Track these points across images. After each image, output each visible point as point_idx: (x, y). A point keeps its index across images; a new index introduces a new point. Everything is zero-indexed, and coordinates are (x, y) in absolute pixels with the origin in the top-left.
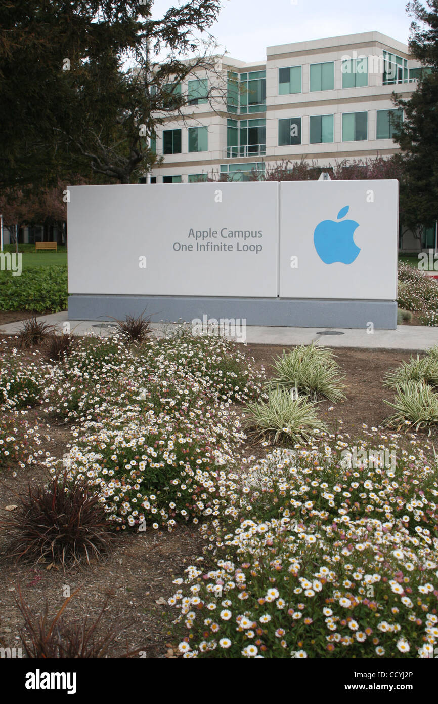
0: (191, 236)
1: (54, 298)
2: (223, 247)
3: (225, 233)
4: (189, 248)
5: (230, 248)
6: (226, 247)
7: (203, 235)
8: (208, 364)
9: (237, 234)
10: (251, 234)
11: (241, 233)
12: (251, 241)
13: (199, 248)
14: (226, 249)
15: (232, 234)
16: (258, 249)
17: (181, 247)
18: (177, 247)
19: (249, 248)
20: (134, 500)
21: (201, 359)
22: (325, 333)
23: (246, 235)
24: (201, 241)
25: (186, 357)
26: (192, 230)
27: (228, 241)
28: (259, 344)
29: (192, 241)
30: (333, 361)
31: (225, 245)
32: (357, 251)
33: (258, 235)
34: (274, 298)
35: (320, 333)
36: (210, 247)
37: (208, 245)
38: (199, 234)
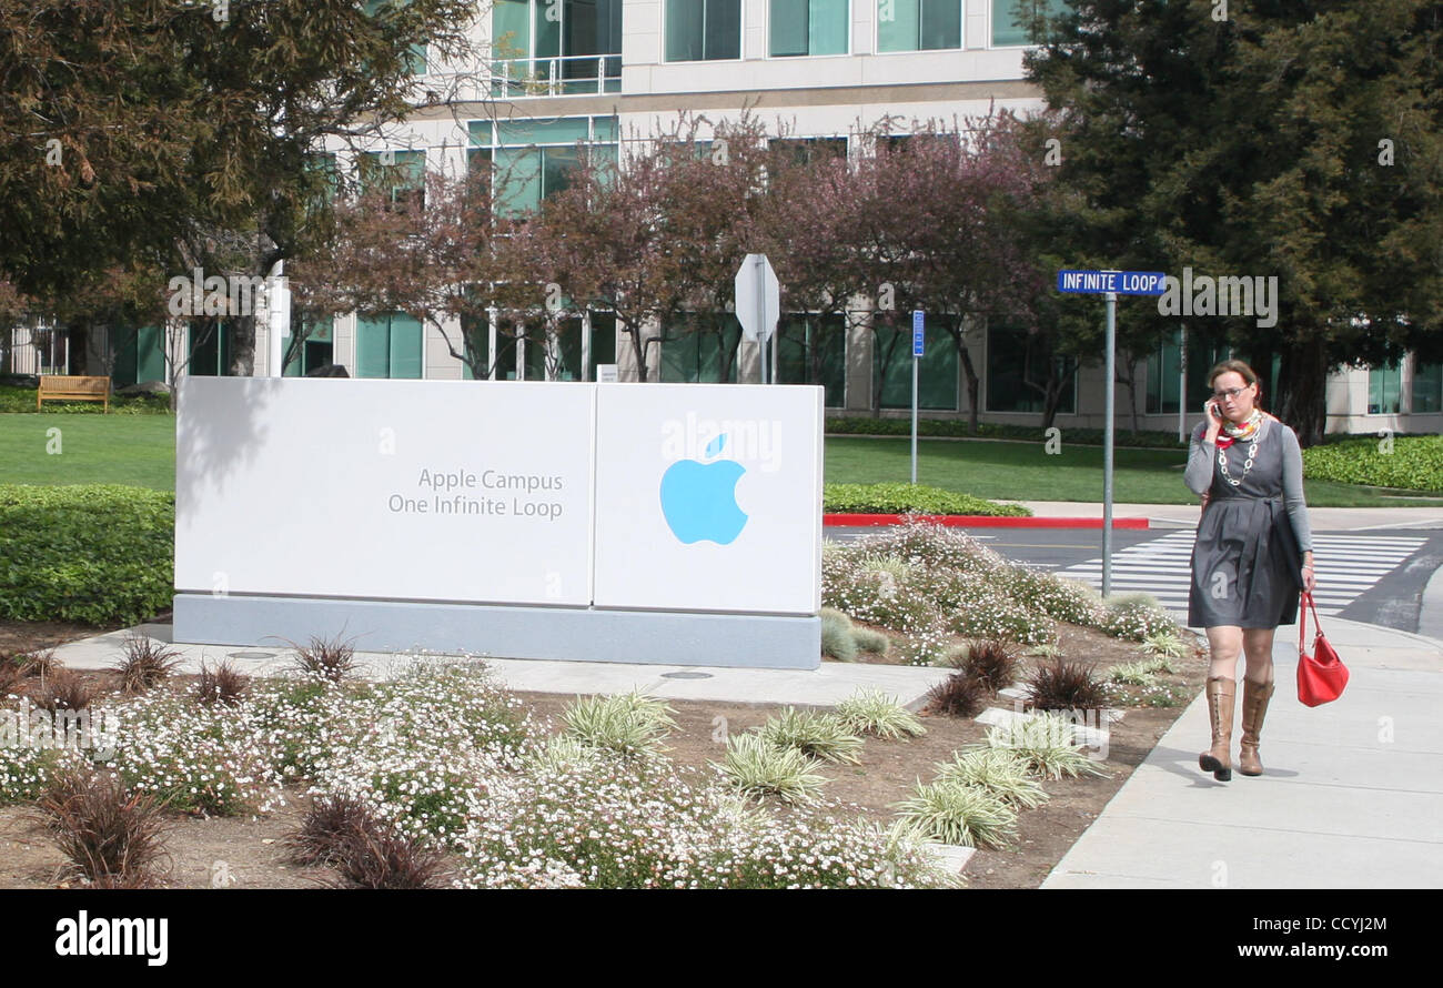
0: (425, 483)
1: (122, 594)
2: (486, 506)
3: (492, 479)
4: (420, 506)
5: (500, 507)
6: (493, 507)
7: (447, 481)
8: (466, 712)
9: (513, 480)
10: (541, 482)
11: (521, 481)
12: (540, 496)
13: (441, 505)
14: (493, 510)
15: (503, 482)
16: (553, 511)
17: (404, 504)
18: (396, 503)
19: (536, 509)
20: (405, 822)
21: (455, 704)
22: (676, 675)
23: (531, 483)
24: (444, 494)
25: (433, 702)
26: (425, 471)
27: (497, 495)
28: (551, 694)
29: (426, 494)
30: (670, 720)
31: (490, 503)
32: (742, 519)
33: (554, 484)
34: (585, 607)
35: (668, 676)
36: (460, 506)
37: (457, 502)
38: (439, 480)
